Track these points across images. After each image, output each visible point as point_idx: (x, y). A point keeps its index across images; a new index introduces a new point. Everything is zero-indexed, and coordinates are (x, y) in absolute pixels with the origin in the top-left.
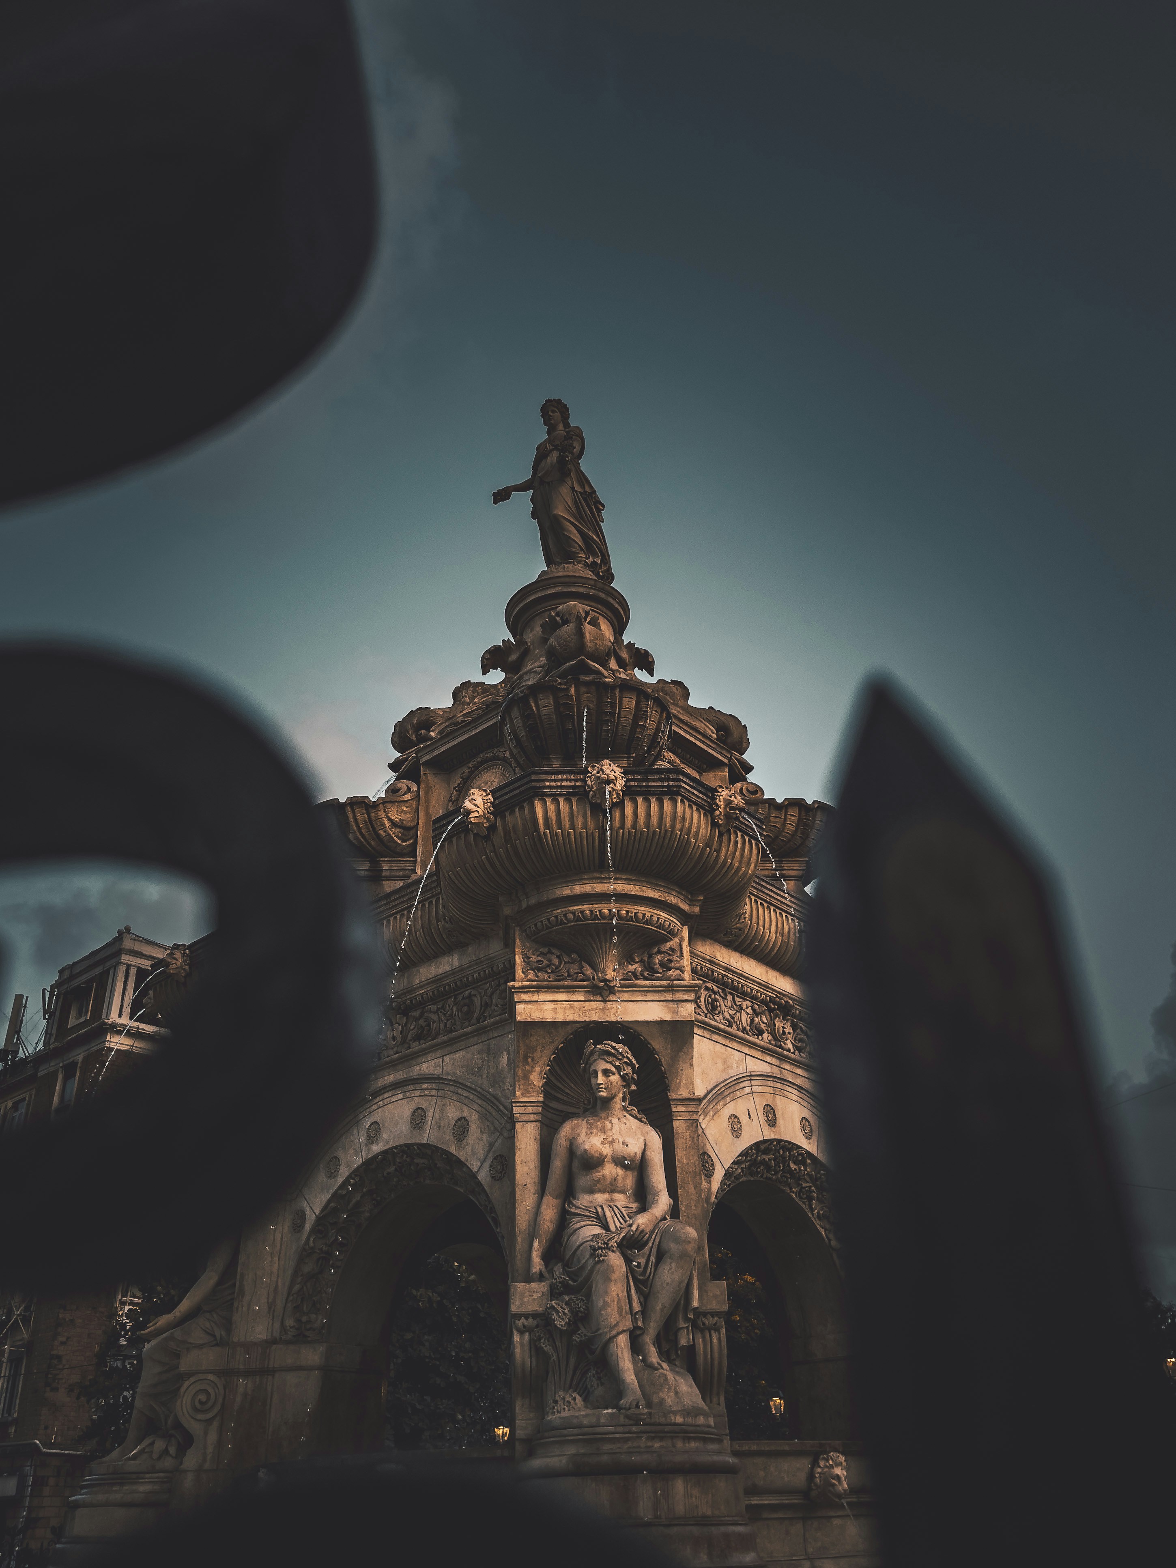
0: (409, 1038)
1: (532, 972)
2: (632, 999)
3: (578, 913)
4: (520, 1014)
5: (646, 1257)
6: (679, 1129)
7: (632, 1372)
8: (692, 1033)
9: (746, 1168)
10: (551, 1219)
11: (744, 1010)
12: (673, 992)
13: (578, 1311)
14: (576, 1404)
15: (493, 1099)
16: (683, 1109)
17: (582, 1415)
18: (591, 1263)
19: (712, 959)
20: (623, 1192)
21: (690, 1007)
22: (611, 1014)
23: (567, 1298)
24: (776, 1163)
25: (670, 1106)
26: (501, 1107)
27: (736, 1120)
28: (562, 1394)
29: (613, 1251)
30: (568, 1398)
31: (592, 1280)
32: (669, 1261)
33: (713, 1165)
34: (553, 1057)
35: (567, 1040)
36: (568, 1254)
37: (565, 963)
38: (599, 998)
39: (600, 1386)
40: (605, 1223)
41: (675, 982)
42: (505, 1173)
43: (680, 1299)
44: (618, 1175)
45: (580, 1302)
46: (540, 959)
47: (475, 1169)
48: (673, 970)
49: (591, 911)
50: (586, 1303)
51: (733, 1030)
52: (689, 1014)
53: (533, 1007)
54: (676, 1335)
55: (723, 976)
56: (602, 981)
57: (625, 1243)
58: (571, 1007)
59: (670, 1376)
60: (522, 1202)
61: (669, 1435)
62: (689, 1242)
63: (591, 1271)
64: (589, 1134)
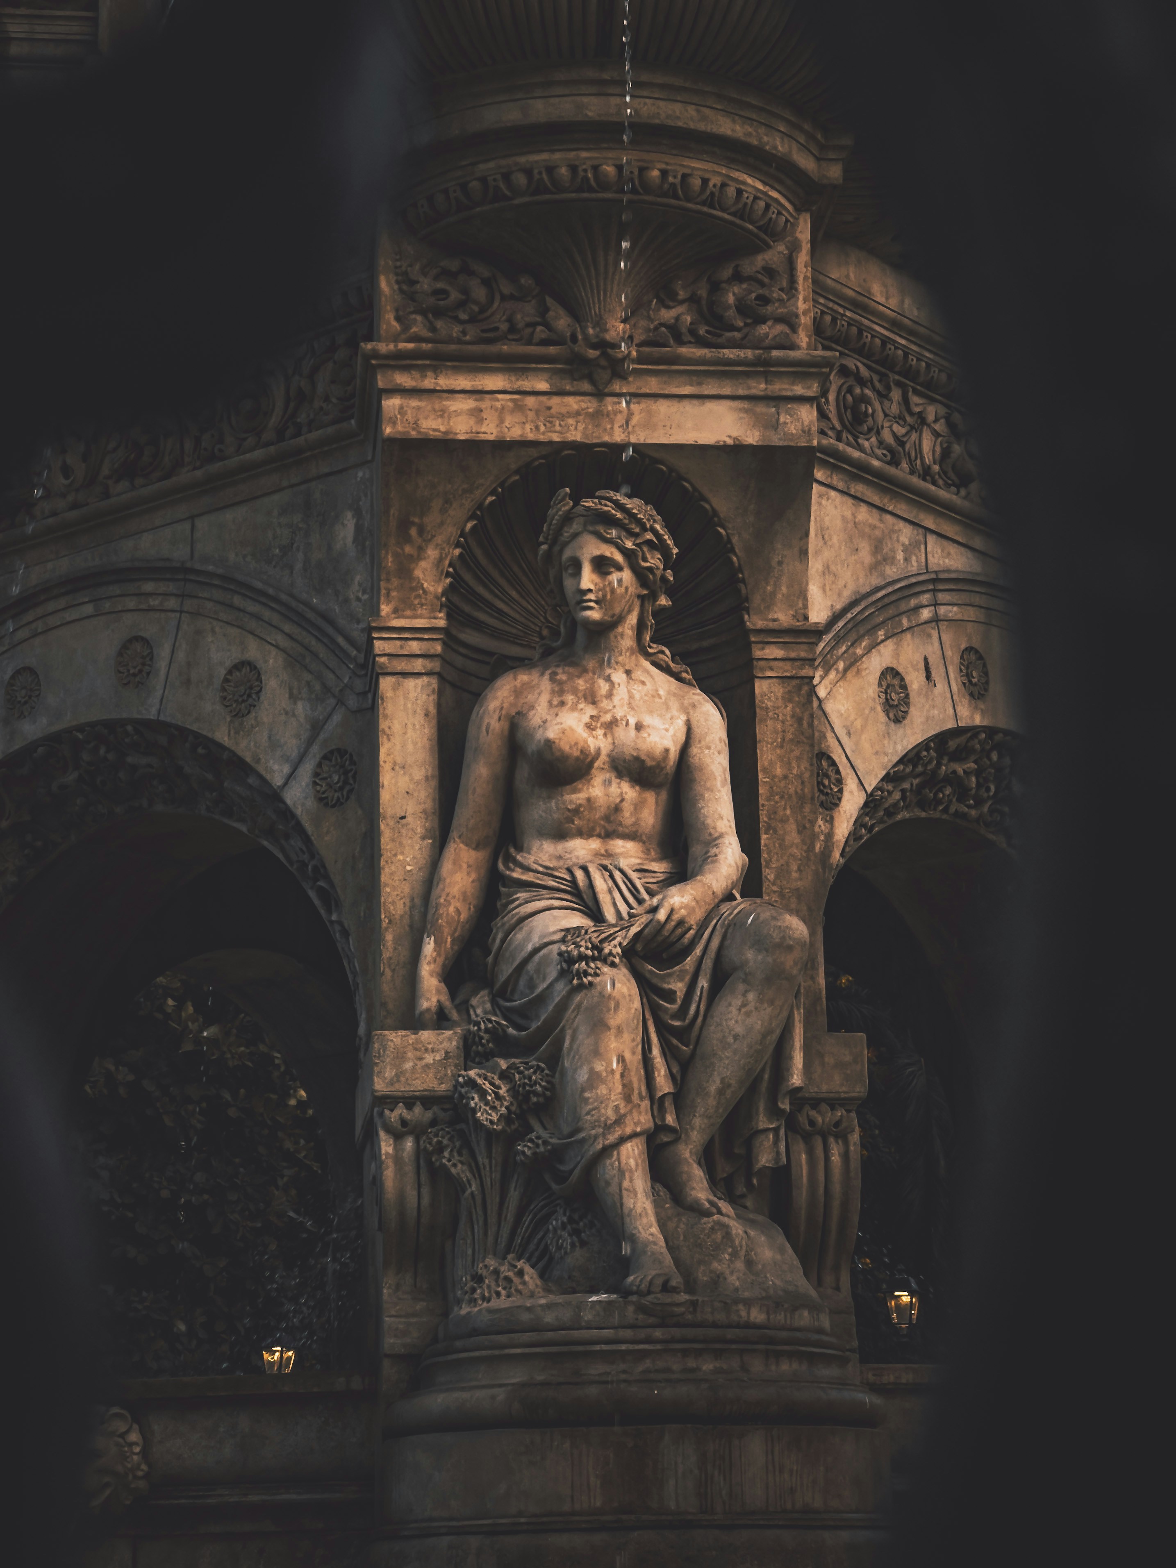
0: (105, 471)
1: (419, 318)
2: (667, 392)
3: (540, 173)
4: (393, 422)
5: (688, 978)
6: (769, 699)
7: (652, 1218)
8: (810, 480)
9: (911, 790)
10: (464, 894)
11: (929, 426)
12: (767, 376)
13: (529, 1092)
14: (524, 1283)
15: (319, 622)
16: (779, 653)
17: (541, 1306)
18: (561, 989)
19: (860, 298)
20: (632, 836)
21: (807, 415)
22: (616, 426)
23: (503, 1064)
24: (981, 780)
25: (747, 647)
26: (340, 640)
27: (896, 682)
28: (492, 1262)
29: (613, 965)
30: (506, 1271)
31: (564, 1027)
32: (741, 987)
33: (840, 782)
34: (469, 525)
35: (507, 485)
36: (506, 971)
37: (503, 298)
38: (586, 386)
39: (578, 1249)
40: (590, 903)
41: (775, 353)
42: (351, 791)
43: (763, 1070)
44: (623, 800)
45: (535, 1073)
46: (440, 285)
47: (277, 781)
48: (770, 323)
49: (573, 169)
50: (547, 1075)
51: (901, 472)
52: (804, 431)
53: (422, 404)
54: (748, 1145)
55: (885, 341)
56: (594, 347)
57: (639, 947)
58: (519, 408)
59: (737, 1228)
60: (395, 855)
61: (734, 1346)
62: (790, 948)
63: (562, 1007)
64: (556, 706)
